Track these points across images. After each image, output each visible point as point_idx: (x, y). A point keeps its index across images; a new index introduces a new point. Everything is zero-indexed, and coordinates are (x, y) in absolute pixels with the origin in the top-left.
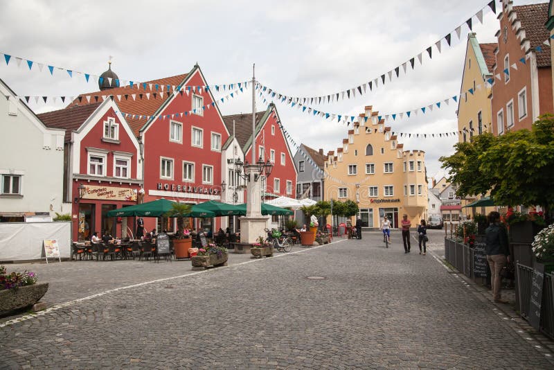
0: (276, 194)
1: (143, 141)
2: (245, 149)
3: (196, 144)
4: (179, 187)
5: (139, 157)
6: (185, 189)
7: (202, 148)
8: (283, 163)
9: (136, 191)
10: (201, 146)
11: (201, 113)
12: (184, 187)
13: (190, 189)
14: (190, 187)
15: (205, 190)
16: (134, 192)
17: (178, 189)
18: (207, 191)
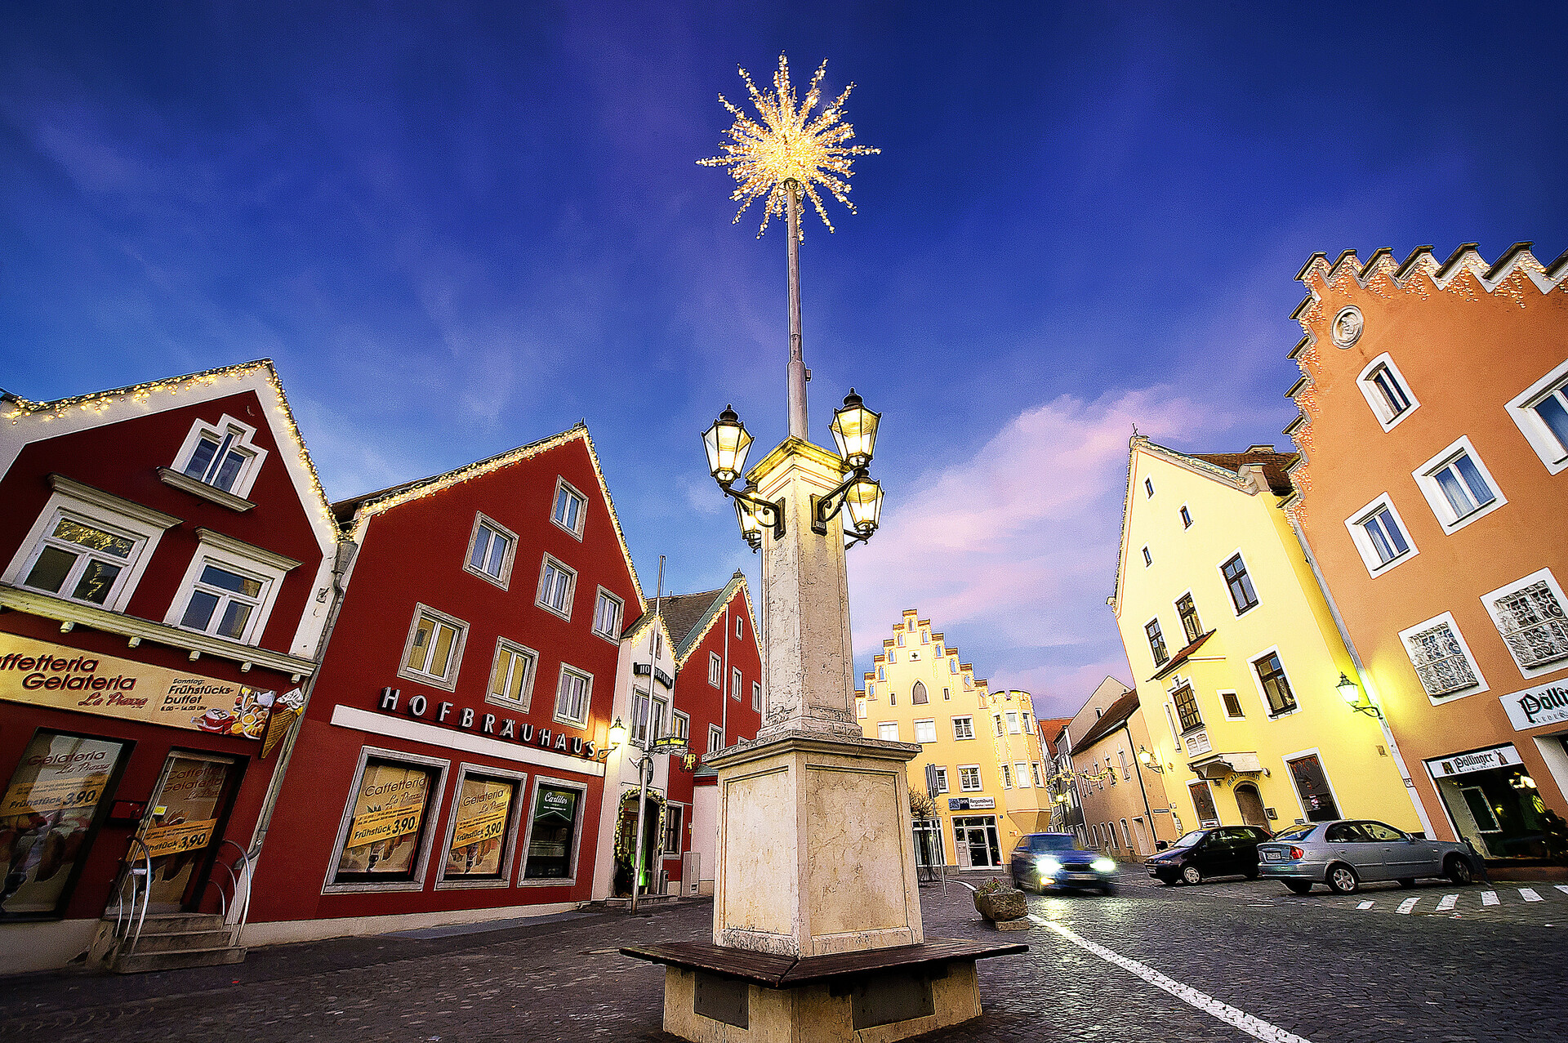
1: (358, 534)
2: (679, 648)
3: (549, 604)
4: (469, 716)
5: (323, 577)
6: (489, 725)
7: (567, 619)
9: (265, 698)
10: (566, 612)
11: (578, 532)
12: (488, 719)
13: (509, 729)
14: (510, 723)
15: (559, 741)
16: (256, 701)
17: (465, 721)
18: (564, 745)
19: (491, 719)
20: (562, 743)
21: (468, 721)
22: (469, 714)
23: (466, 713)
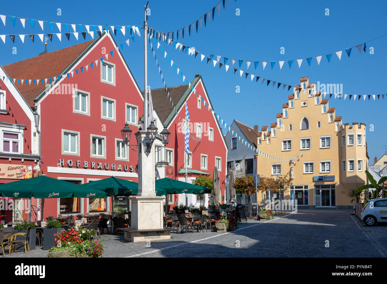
0: (203, 171)
1: (39, 111)
2: (166, 122)
3: (107, 116)
5: (33, 129)
7: (115, 121)
8: (211, 139)
9: (30, 168)
11: (113, 82)
12: (93, 164)
13: (100, 166)
14: (100, 164)
15: (119, 167)
16: (28, 169)
17: (85, 165)
18: (121, 168)
19: (93, 163)
20: (120, 168)
21: (86, 165)
22: (86, 163)
23: (85, 163)
